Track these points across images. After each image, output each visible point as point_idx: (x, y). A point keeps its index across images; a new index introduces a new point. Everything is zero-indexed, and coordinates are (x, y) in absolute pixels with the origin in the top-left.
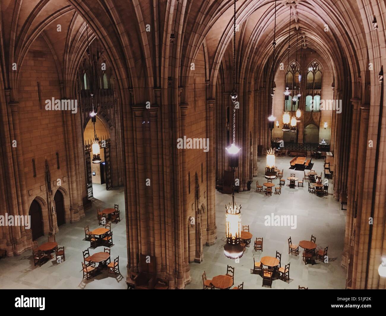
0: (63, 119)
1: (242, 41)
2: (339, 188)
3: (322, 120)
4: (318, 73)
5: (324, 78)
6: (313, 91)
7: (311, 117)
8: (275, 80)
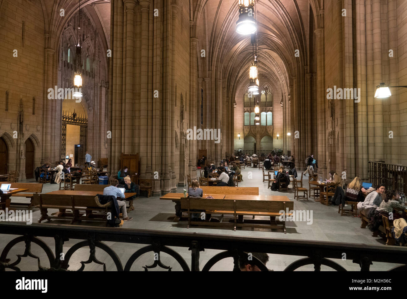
0: (44, 67)
1: (214, 33)
2: (300, 159)
3: (275, 132)
4: (269, 93)
5: (274, 97)
6: (266, 108)
7: (266, 129)
8: (236, 99)
